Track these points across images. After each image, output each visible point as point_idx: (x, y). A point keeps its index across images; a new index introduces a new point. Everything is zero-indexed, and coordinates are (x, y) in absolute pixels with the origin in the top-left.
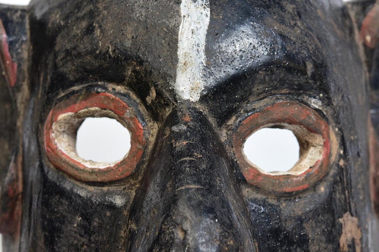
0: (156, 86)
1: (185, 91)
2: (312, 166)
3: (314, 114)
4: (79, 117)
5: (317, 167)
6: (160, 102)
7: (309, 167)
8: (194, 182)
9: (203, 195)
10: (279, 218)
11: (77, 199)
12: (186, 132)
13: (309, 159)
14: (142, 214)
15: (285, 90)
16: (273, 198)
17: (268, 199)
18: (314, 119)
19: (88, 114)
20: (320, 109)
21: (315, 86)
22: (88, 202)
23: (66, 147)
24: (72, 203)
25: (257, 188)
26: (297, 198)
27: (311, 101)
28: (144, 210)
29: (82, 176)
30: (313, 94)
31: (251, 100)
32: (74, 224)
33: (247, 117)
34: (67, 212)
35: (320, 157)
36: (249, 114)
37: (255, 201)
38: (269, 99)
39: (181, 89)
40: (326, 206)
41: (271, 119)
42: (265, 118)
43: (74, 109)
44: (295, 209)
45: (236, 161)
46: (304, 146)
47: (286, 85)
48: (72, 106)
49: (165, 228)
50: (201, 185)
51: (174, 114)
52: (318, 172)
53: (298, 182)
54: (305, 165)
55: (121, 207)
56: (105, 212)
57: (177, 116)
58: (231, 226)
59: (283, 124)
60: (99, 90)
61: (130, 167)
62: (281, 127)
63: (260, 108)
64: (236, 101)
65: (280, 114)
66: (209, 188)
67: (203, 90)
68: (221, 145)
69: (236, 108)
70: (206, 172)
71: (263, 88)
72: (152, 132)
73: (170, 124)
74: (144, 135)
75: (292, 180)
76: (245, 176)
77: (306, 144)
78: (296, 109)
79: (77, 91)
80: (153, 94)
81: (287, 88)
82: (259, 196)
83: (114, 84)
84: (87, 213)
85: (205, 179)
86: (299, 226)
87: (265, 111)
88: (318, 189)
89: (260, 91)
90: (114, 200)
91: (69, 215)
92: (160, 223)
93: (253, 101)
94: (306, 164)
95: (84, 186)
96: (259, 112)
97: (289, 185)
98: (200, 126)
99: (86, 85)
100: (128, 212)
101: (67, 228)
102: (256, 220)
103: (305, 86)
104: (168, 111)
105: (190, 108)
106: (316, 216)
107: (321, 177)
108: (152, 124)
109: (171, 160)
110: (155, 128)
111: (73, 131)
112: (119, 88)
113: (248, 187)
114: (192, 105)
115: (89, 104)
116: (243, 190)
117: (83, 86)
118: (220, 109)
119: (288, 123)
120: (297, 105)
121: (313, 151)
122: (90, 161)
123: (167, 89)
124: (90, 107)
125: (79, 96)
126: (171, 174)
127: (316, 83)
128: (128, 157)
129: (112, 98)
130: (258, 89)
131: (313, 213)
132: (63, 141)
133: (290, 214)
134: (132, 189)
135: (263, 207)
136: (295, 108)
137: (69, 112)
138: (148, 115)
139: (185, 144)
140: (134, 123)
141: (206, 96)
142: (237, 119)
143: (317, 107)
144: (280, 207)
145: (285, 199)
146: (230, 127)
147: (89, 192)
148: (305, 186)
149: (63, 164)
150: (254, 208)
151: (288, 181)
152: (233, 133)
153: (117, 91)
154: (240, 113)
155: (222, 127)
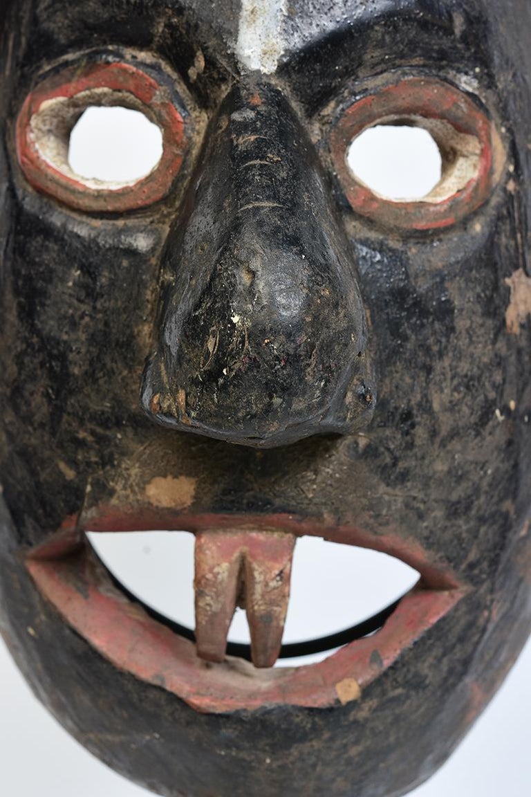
0: (205, 49)
1: (252, 56)
2: (461, 188)
3: (466, 101)
4: (75, 105)
5: (470, 190)
6: (211, 76)
7: (455, 190)
8: (268, 198)
9: (282, 218)
10: (406, 273)
11: (73, 240)
12: (255, 122)
13: (456, 177)
14: (184, 252)
15: (418, 59)
16: (396, 238)
17: (386, 239)
18: (465, 110)
19: (91, 101)
20: (477, 93)
21: (467, 54)
22: (92, 246)
23: (54, 157)
24: (64, 248)
25: (370, 222)
26: (435, 239)
27: (460, 79)
28: (187, 247)
29: (81, 202)
30: (464, 67)
31: (361, 75)
32: (68, 282)
33: (354, 102)
34: (56, 263)
35: (475, 174)
36: (358, 98)
37: (365, 242)
38: (390, 74)
39: (247, 52)
40: (483, 255)
41: (394, 107)
42: (384, 106)
43: (67, 91)
44: (432, 259)
45: (336, 176)
46: (449, 156)
47: (419, 52)
48: (64, 86)
49: (220, 270)
50: (280, 203)
51: (235, 94)
52: (471, 197)
53: (437, 214)
54: (449, 188)
55: (147, 252)
56: (120, 260)
57: (239, 97)
58: (327, 268)
59: (413, 117)
60: (110, 59)
61: (161, 185)
62: (411, 123)
63: (376, 89)
64: (336, 75)
65: (409, 100)
66: (291, 207)
67: (283, 56)
68: (312, 147)
69: (335, 87)
70: (286, 184)
71: (380, 56)
72: (197, 127)
73: (228, 110)
74: (184, 131)
75: (428, 210)
76: (348, 199)
77: (451, 152)
78: (435, 91)
79: (73, 62)
80: (201, 63)
81: (420, 56)
82: (373, 235)
83: (134, 49)
84: (90, 264)
85: (285, 194)
86: (437, 287)
87: (383, 93)
88: (471, 227)
89: (375, 61)
90: (135, 240)
91: (60, 268)
92: (213, 263)
93: (364, 77)
94: (451, 186)
95: (84, 219)
96: (375, 94)
97: (422, 218)
98: (278, 112)
99: (87, 51)
100: (158, 259)
101: (55, 290)
102: (367, 274)
103: (451, 53)
104: (225, 90)
105: (262, 84)
106: (466, 271)
107: (476, 207)
108: (198, 114)
109: (230, 165)
110: (202, 120)
111: (63, 131)
112: (143, 56)
113: (356, 220)
114: (265, 80)
115: (92, 83)
116: (346, 223)
117: (82, 52)
118: (309, 88)
119: (421, 115)
120: (437, 85)
121: (462, 165)
122: (94, 179)
123: (223, 53)
124: (94, 88)
125: (75, 69)
126: (230, 187)
127: (469, 49)
128: (158, 169)
129: (131, 72)
130: (372, 57)
131: (462, 266)
132: (48, 147)
133: (423, 266)
134: (164, 223)
135: (380, 252)
136: (433, 89)
137: (58, 96)
138: (191, 100)
139: (252, 140)
140: (168, 113)
141: (286, 65)
142: (337, 105)
143: (470, 90)
144: (406, 253)
145: (416, 241)
146: (326, 119)
147: (94, 228)
148: (450, 220)
149: (49, 184)
150: (364, 254)
151: (420, 212)
152: (331, 128)
153: (139, 60)
154: (343, 97)
155: (314, 118)
